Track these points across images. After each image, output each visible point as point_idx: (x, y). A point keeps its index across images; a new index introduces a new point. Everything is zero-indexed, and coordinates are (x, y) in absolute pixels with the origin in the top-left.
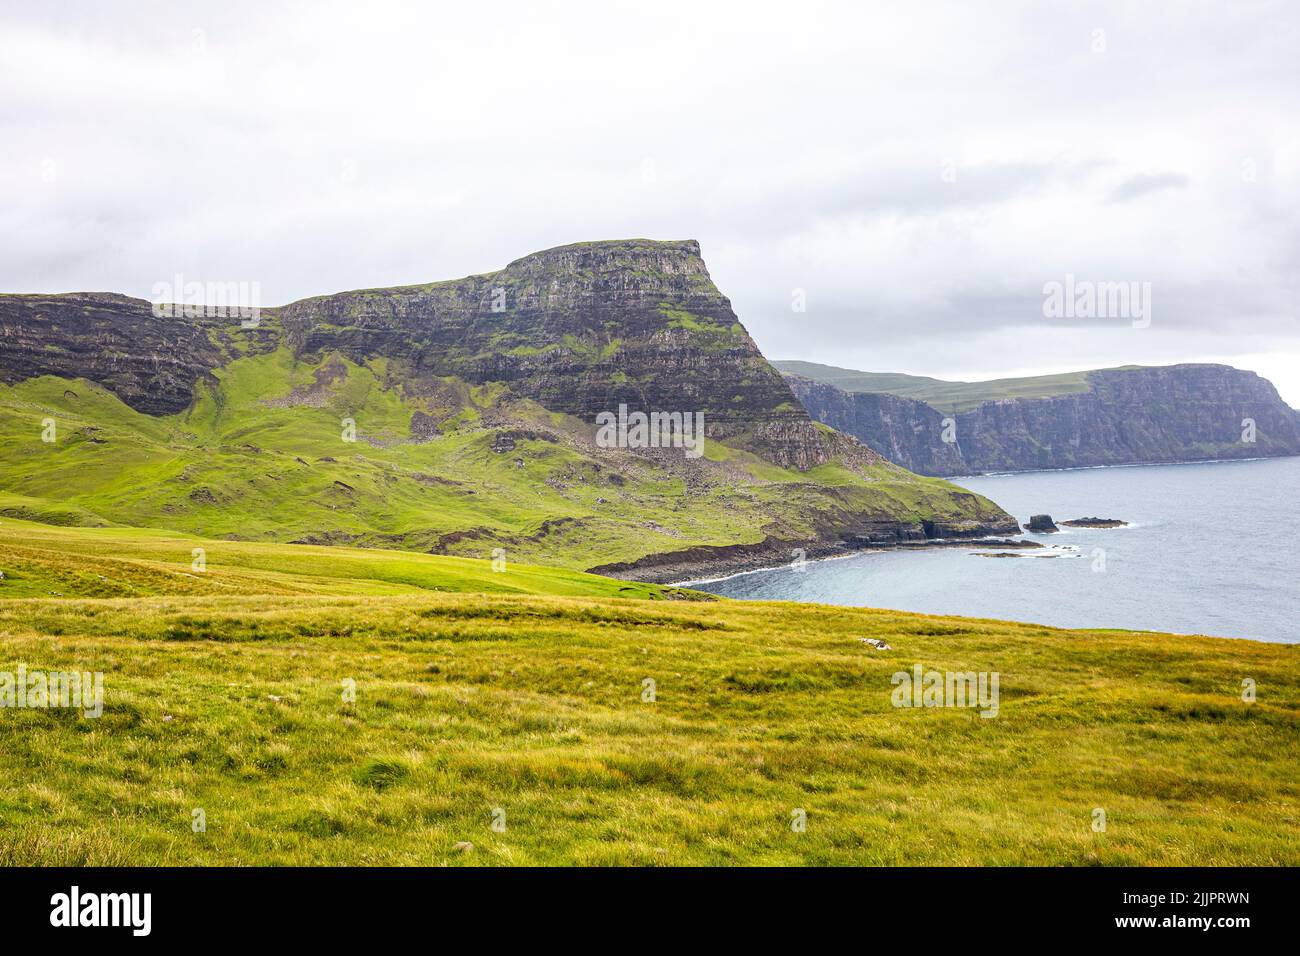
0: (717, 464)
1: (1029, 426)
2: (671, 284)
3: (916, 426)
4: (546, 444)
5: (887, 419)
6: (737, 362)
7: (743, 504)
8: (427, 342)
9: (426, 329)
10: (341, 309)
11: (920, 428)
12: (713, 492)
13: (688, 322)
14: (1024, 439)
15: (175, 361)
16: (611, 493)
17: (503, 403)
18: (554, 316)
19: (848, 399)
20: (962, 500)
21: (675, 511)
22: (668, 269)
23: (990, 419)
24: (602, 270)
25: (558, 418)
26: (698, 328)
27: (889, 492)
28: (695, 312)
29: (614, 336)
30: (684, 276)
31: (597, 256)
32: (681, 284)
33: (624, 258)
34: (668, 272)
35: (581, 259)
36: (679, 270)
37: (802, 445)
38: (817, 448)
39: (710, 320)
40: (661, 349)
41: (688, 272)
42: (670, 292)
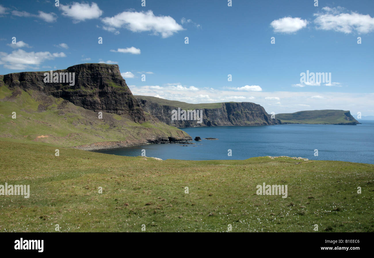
0: (119, 122)
1: (207, 115)
2: (110, 75)
4: (73, 114)
7: (122, 131)
12: (117, 128)
13: (114, 85)
14: (205, 119)
16: (89, 127)
17: (64, 103)
18: (79, 81)
19: (161, 107)
20: (179, 132)
21: (105, 132)
22: (110, 71)
24: (92, 71)
25: (77, 107)
26: (116, 87)
27: (161, 130)
28: (116, 83)
29: (94, 87)
30: (114, 73)
31: (91, 67)
32: (113, 75)
33: (98, 68)
34: (110, 72)
35: (87, 67)
36: (112, 72)
37: (141, 117)
38: (144, 118)
39: (120, 85)
40: (106, 91)
41: (115, 72)
42: (110, 77)
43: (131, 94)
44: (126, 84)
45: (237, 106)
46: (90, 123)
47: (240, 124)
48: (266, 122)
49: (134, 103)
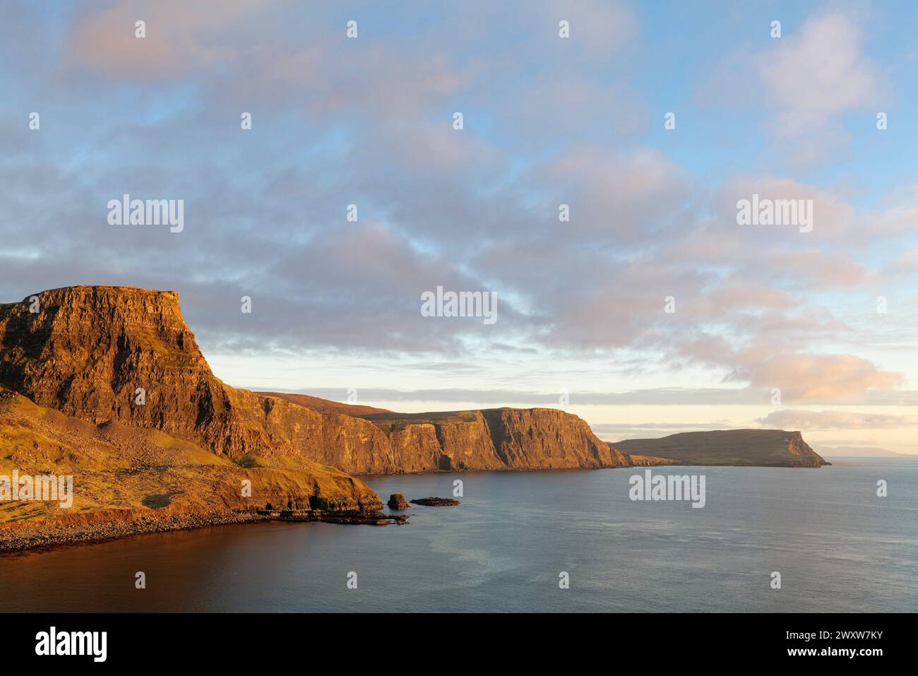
2: (150, 320)
3: (363, 438)
5: (344, 433)
6: (194, 377)
11: (366, 439)
13: (160, 348)
20: (342, 482)
21: (112, 482)
22: (150, 309)
23: (415, 437)
27: (288, 474)
28: (166, 341)
30: (161, 315)
31: (95, 295)
32: (158, 319)
33: (116, 299)
34: (149, 311)
35: (83, 297)
36: (157, 310)
37: (232, 438)
38: (243, 441)
39: (177, 346)
40: (134, 364)
41: (166, 313)
42: (149, 326)
43: (208, 372)
44: (196, 347)
45: (520, 418)
46: (71, 457)
47: (527, 464)
48: (593, 460)
49: (214, 399)
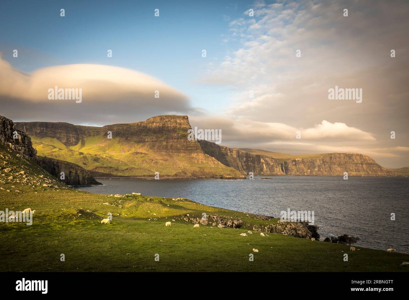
2: (178, 124)
4: (144, 155)
8: (129, 135)
9: (129, 132)
10: (113, 127)
13: (181, 132)
15: (75, 136)
18: (154, 130)
22: (178, 121)
24: (164, 121)
26: (183, 133)
28: (183, 130)
29: (165, 134)
